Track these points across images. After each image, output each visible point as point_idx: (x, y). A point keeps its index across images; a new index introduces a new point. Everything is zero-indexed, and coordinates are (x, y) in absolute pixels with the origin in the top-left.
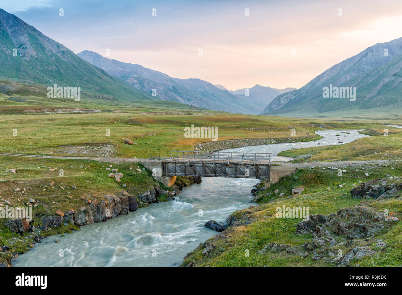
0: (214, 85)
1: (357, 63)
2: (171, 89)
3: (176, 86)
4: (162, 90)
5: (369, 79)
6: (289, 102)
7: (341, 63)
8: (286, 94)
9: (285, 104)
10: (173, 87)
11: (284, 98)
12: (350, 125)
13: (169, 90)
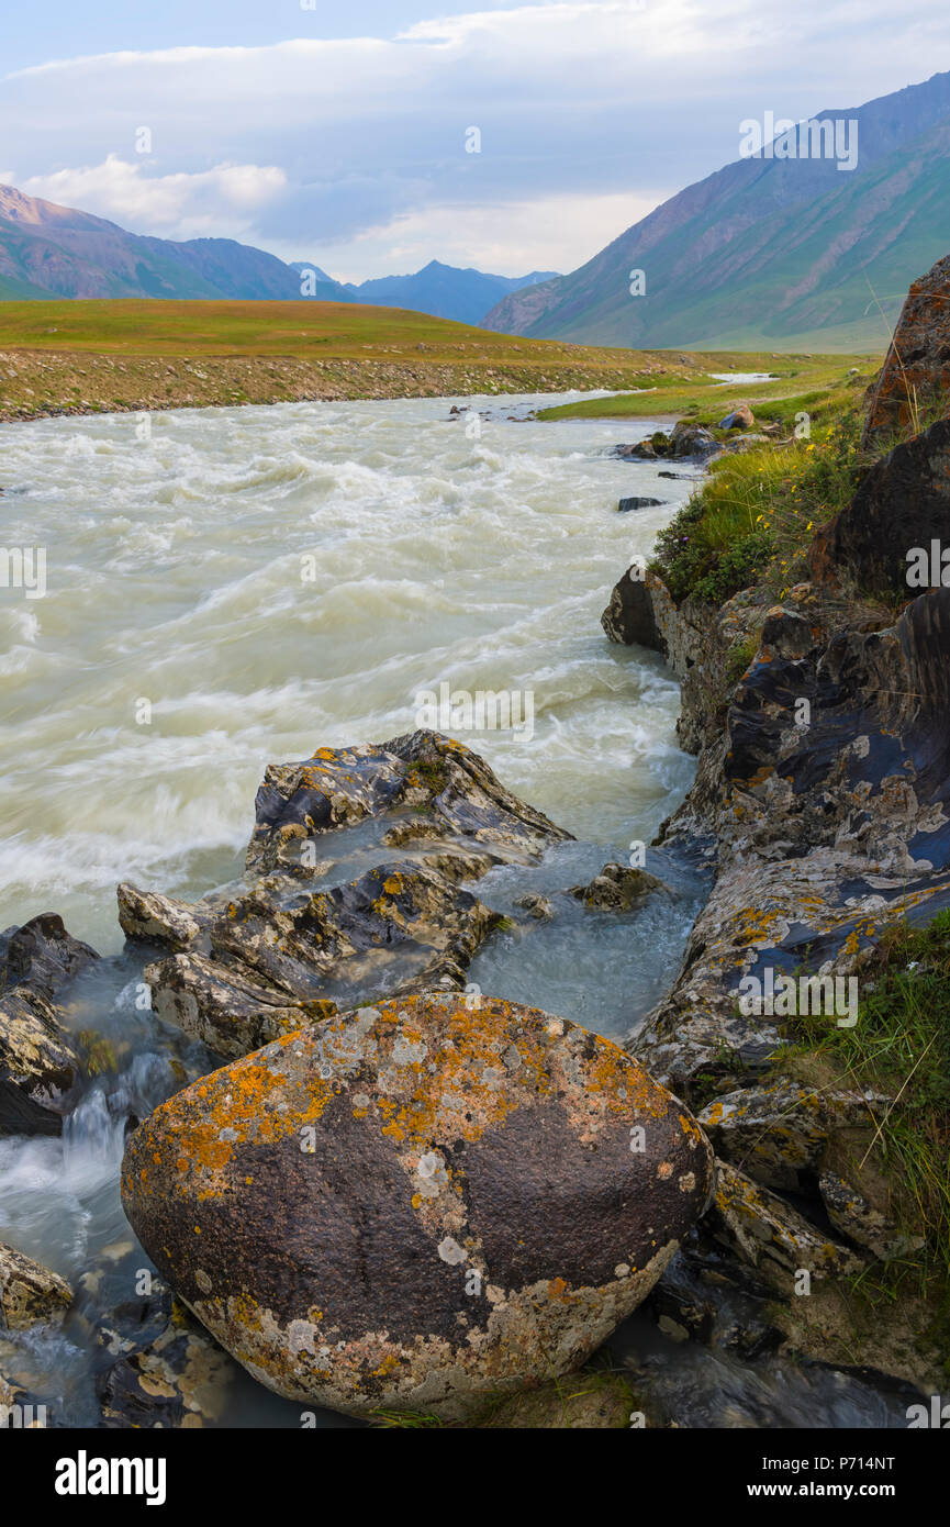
0: (288, 264)
1: (759, 179)
2: (134, 276)
3: (150, 267)
4: (101, 280)
5: (795, 234)
6: (539, 320)
7: (706, 181)
8: (529, 291)
9: (528, 324)
10: (140, 268)
11: (524, 304)
12: (782, 361)
13: (127, 279)
